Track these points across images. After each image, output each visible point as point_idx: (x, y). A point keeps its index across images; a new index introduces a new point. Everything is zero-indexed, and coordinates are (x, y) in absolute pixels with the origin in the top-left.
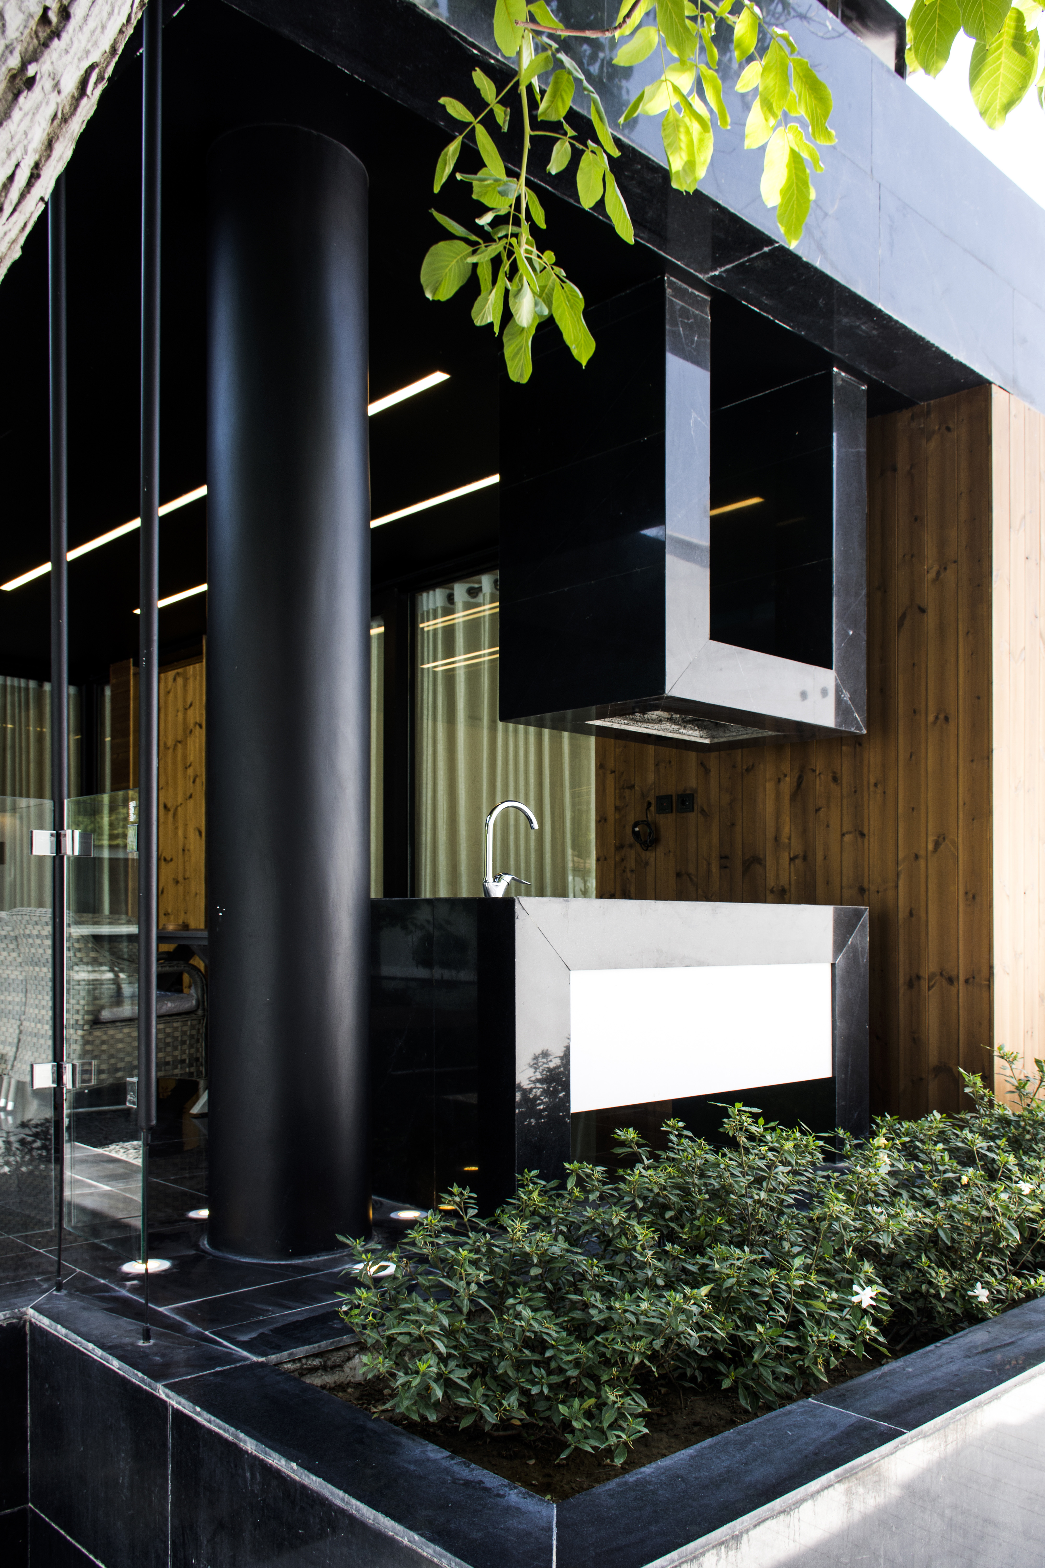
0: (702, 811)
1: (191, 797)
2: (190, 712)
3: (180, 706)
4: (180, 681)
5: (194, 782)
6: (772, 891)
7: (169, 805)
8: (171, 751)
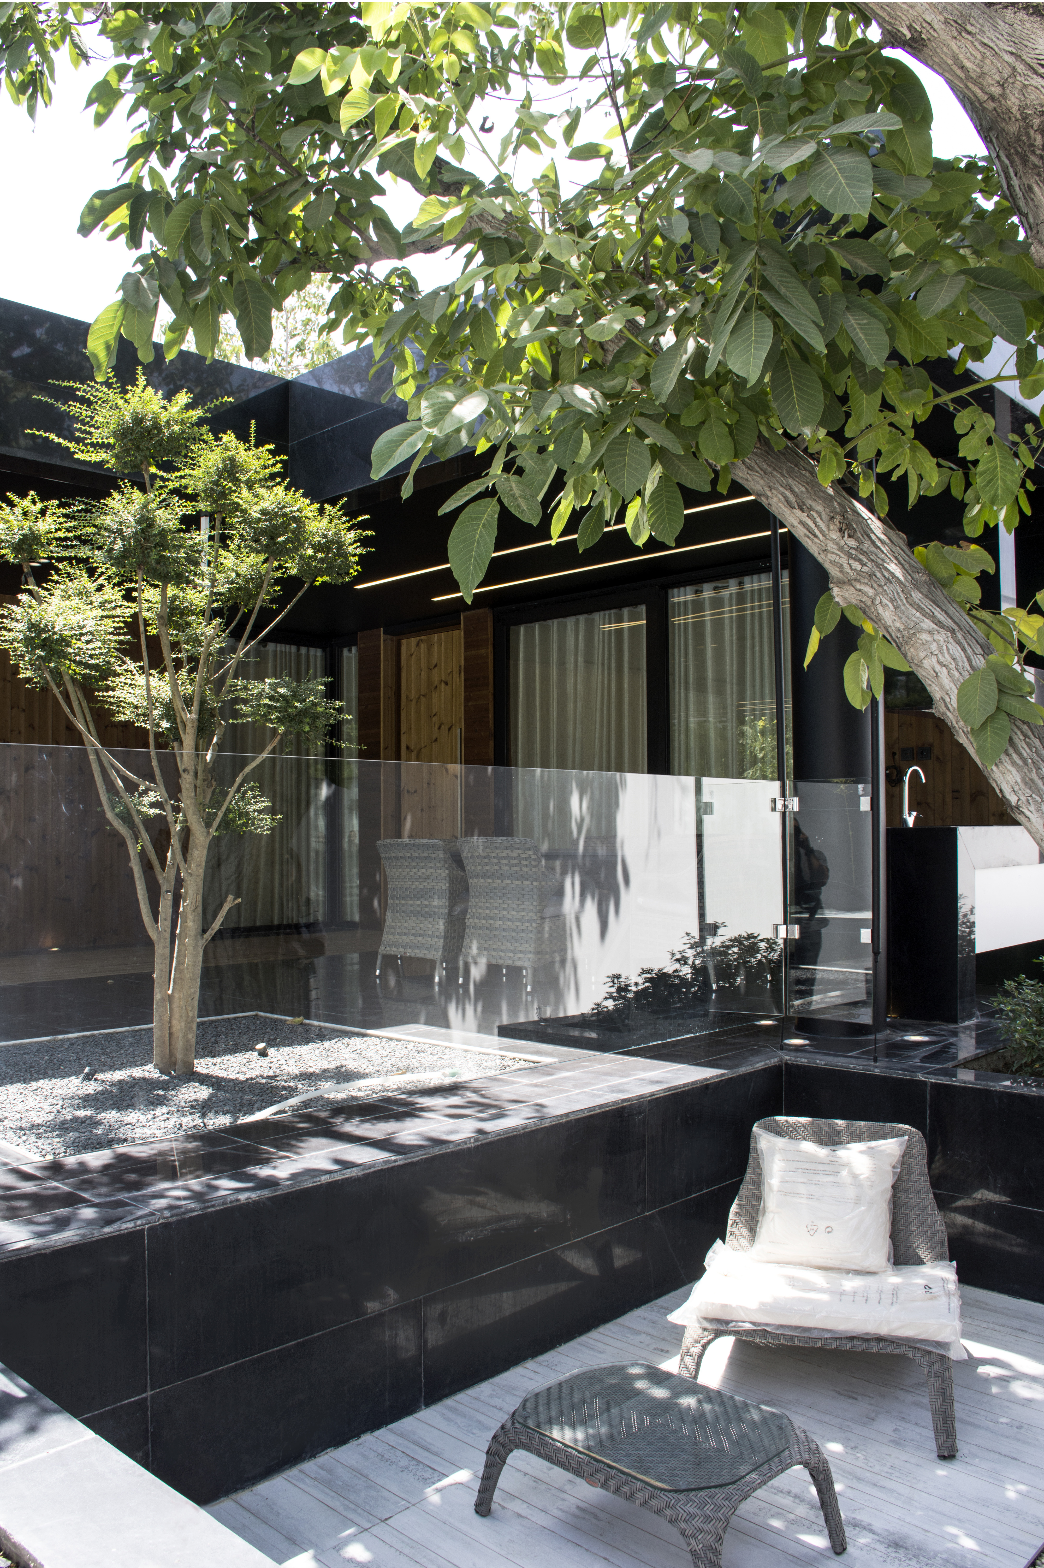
0: (938, 759)
1: (436, 740)
2: (435, 672)
3: (424, 666)
4: (423, 646)
5: (439, 728)
6: (994, 815)
7: (412, 747)
8: (414, 703)
